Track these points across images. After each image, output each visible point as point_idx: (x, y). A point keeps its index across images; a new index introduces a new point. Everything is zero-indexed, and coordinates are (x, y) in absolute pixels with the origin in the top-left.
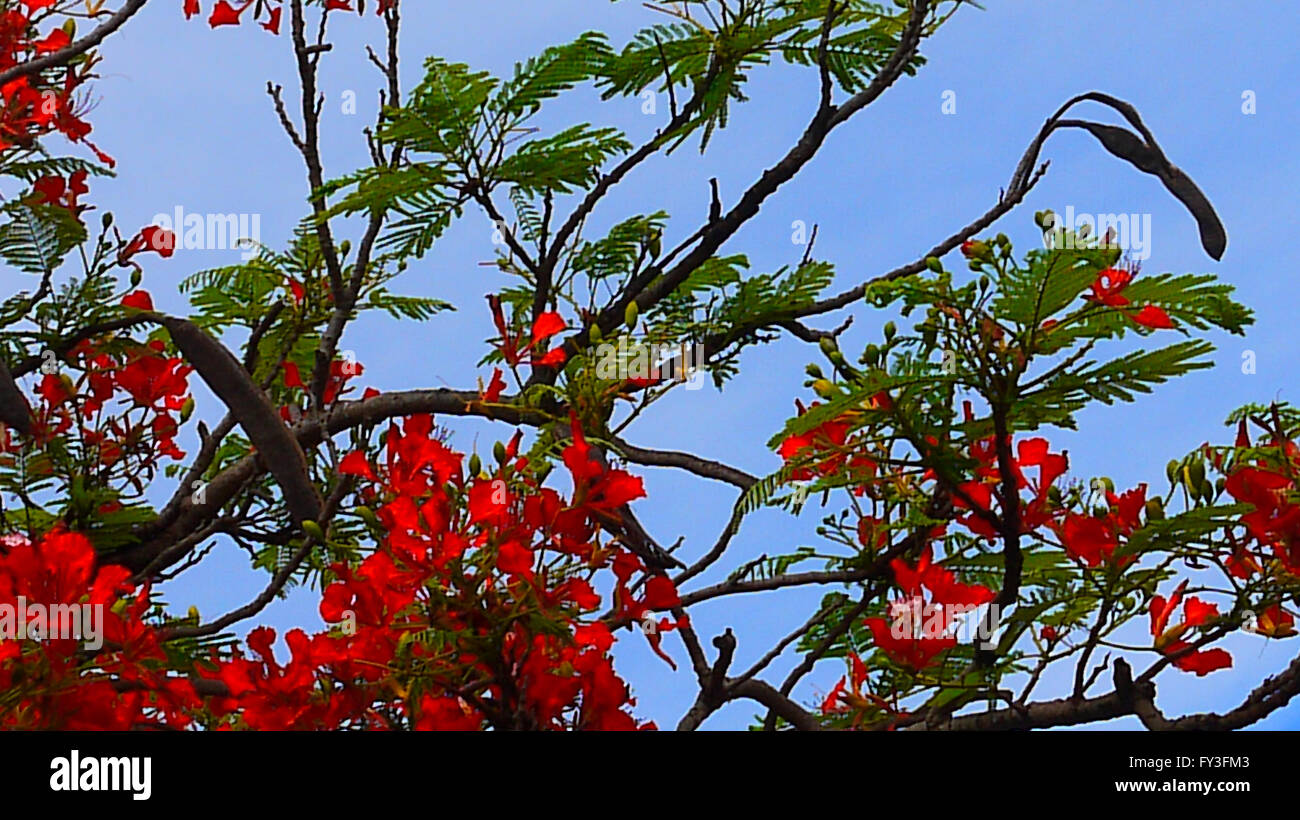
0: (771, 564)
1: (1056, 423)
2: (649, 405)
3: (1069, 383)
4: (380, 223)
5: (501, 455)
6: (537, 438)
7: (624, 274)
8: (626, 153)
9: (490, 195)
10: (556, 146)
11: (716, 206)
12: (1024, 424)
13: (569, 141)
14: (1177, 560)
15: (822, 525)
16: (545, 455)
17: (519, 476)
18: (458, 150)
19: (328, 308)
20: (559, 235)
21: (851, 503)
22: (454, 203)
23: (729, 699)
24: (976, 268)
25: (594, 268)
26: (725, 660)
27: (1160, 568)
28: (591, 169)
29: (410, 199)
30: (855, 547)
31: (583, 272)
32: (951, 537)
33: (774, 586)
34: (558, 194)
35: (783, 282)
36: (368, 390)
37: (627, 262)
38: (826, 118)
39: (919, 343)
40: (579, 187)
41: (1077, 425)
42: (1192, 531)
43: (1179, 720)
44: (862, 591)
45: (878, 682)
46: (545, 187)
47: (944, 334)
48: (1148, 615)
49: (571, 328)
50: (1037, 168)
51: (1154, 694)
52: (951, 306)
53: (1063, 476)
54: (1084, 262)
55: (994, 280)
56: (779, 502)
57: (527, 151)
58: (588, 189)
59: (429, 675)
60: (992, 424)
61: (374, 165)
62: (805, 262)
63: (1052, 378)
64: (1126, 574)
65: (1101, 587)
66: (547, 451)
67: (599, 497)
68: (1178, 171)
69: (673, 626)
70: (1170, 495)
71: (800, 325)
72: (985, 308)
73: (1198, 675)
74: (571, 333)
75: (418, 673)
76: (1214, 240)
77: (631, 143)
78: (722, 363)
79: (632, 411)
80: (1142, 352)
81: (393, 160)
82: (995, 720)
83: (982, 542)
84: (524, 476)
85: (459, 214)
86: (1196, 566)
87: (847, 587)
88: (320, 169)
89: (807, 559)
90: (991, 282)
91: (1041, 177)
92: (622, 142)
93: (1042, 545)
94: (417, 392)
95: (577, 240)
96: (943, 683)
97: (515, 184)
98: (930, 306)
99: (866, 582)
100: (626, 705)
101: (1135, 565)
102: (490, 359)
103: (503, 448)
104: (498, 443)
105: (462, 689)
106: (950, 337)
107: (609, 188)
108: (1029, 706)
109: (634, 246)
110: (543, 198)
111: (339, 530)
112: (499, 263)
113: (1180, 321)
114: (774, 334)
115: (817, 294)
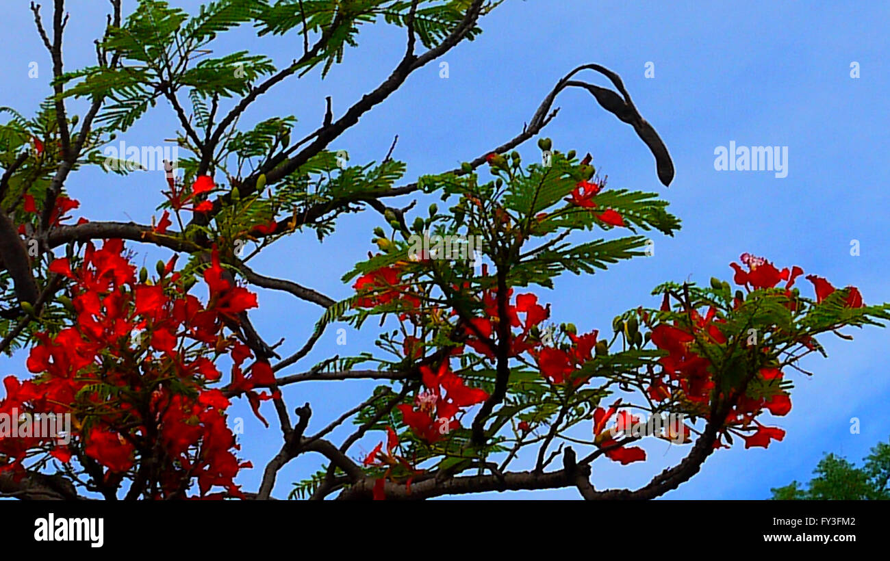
0: (341, 363)
1: (539, 283)
2: (267, 246)
3: (551, 257)
4: (99, 106)
5: (162, 270)
6: (189, 261)
7: (263, 156)
8: (272, 74)
9: (175, 93)
10: (225, 64)
11: (329, 116)
12: (519, 282)
13: (234, 62)
14: (614, 384)
15: (379, 339)
16: (192, 273)
17: (173, 285)
18: (157, 61)
19: (59, 161)
20: (220, 125)
21: (400, 326)
22: (150, 96)
23: (303, 451)
24: (495, 172)
25: (243, 150)
26: (303, 424)
27: (602, 388)
28: (246, 82)
29: (120, 91)
30: (400, 356)
31: (235, 152)
32: (466, 355)
33: (342, 377)
34: (223, 97)
35: (370, 172)
36: (81, 219)
37: (265, 149)
38: (410, 63)
39: (452, 220)
40: (238, 94)
41: (553, 286)
42: (626, 365)
43: (605, 492)
44: (401, 386)
45: (407, 449)
46: (213, 91)
47: (469, 216)
48: (593, 419)
49: (224, 190)
50: (550, 112)
51: (590, 473)
52: (476, 197)
53: (545, 321)
54: (567, 176)
55: (506, 181)
56: (347, 319)
57: (204, 66)
58: (243, 95)
59: (97, 415)
60: (497, 280)
61: (98, 65)
62: (387, 160)
63: (539, 253)
64: (578, 390)
65: (561, 398)
66: (194, 270)
67: (226, 305)
68: (646, 123)
69: (269, 398)
70: (614, 340)
71: (380, 202)
72: (498, 201)
73: (622, 464)
74: (223, 193)
75: (90, 413)
76: (666, 172)
77: (276, 67)
78: (323, 223)
79: (255, 249)
80: (602, 240)
81: (112, 63)
82: (481, 481)
83: (486, 361)
84: (177, 286)
85: (153, 104)
86: (626, 389)
87: (392, 383)
88: (61, 65)
89: (366, 362)
90: (504, 182)
91: (553, 118)
92: (270, 66)
93: (526, 367)
94: (114, 223)
95: (233, 129)
96: (448, 453)
97: (194, 88)
98: (462, 195)
99: (405, 380)
100: (233, 448)
101: (585, 385)
102: (165, 205)
103: (163, 265)
104: (160, 262)
105: (121, 427)
106: (473, 218)
107: (257, 96)
108: (505, 474)
109: (271, 138)
110: (211, 99)
111: (53, 313)
112: (178, 140)
113: (631, 223)
114: (361, 207)
115: (393, 182)
